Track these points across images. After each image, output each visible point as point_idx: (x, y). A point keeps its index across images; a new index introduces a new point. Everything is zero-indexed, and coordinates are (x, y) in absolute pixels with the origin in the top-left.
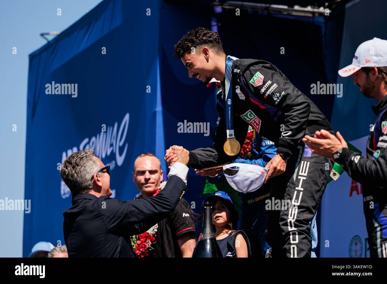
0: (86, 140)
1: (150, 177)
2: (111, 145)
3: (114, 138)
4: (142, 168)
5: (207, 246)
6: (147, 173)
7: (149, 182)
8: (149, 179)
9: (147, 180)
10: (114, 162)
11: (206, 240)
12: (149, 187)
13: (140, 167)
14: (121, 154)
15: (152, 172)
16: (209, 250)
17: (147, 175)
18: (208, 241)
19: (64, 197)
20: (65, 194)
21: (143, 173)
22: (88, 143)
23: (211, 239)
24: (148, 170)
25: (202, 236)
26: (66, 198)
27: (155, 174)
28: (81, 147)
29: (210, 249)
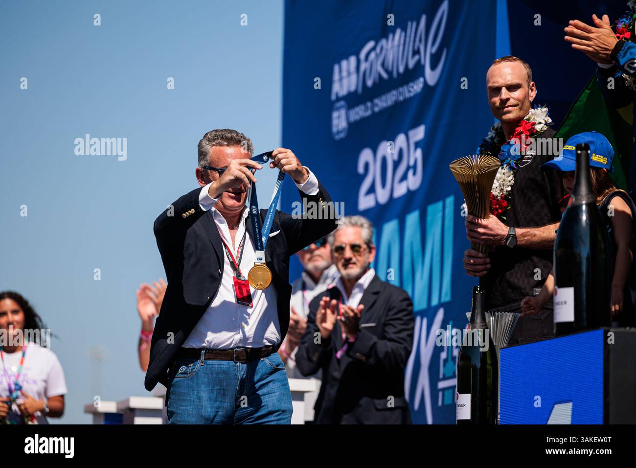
0: (371, 44)
1: (508, 97)
2: (416, 52)
3: (420, 41)
4: (494, 83)
5: (582, 216)
6: (504, 90)
7: (509, 103)
8: (508, 99)
9: (504, 102)
10: (421, 80)
11: (580, 206)
12: (509, 112)
13: (492, 81)
14: (433, 67)
15: (511, 88)
16: (586, 221)
17: (505, 94)
18: (584, 207)
19: (337, 137)
20: (338, 132)
21: (498, 90)
22: (374, 49)
23: (588, 205)
24: (504, 85)
25: (574, 199)
26: (342, 139)
27: (518, 89)
28: (362, 55)
29: (588, 221)
